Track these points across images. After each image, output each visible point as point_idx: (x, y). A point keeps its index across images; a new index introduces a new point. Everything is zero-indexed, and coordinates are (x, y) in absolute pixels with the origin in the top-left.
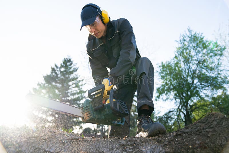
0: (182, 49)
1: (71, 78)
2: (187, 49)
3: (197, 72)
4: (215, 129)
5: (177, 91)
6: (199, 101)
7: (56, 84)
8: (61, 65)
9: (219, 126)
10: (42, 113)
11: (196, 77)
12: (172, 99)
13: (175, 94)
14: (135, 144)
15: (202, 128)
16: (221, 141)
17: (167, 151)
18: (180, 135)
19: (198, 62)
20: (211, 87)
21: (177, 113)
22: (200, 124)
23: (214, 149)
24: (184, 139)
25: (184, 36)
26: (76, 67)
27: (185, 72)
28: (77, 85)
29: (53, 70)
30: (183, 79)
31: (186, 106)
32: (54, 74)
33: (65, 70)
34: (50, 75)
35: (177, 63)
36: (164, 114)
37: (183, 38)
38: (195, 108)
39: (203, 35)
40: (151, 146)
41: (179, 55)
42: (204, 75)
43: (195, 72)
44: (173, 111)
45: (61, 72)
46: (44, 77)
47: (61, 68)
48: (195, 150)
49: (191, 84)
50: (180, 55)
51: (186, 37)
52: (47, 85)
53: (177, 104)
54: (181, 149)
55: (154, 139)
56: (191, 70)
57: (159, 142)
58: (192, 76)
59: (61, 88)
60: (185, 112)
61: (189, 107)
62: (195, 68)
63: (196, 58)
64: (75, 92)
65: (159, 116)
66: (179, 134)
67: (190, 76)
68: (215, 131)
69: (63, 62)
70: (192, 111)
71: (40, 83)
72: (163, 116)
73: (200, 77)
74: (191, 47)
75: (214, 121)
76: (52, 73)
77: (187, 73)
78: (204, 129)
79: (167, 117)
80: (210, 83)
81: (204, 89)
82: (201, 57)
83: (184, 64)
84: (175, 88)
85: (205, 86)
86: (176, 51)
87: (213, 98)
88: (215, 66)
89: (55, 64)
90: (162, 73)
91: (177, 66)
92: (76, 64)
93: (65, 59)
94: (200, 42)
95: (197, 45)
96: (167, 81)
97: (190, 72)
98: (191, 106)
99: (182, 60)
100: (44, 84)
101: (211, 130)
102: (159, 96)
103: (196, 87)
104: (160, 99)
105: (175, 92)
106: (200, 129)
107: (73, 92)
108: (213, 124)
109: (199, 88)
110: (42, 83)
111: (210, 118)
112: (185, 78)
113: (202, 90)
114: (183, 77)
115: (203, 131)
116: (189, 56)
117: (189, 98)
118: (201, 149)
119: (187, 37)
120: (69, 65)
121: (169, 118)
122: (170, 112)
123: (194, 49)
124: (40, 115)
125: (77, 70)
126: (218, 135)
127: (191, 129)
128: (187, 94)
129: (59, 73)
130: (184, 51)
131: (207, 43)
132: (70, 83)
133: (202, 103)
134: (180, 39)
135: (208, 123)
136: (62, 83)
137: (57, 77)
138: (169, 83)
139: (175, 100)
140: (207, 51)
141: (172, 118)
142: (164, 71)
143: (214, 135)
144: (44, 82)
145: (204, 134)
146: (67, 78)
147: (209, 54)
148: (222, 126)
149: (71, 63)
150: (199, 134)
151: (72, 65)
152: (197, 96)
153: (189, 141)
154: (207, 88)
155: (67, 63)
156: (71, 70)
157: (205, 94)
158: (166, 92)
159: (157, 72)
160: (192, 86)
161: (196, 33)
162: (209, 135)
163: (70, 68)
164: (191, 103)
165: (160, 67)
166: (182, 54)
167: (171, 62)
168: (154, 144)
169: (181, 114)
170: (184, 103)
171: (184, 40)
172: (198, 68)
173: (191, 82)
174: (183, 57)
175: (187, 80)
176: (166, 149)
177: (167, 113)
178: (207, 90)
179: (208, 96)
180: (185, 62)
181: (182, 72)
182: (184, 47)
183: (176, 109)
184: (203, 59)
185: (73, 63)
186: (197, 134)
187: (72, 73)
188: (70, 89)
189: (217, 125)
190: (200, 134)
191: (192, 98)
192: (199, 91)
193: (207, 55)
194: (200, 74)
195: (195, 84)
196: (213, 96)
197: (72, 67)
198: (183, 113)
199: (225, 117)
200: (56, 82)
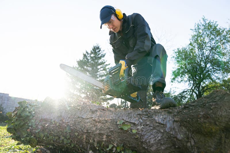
0: (197, 36)
1: (99, 62)
2: (201, 36)
3: (211, 57)
4: (217, 103)
5: (191, 74)
6: (210, 83)
7: (87, 68)
8: (91, 51)
9: (222, 101)
10: (77, 91)
11: (209, 62)
12: (187, 81)
13: (189, 77)
14: (150, 114)
15: (206, 102)
16: (222, 112)
17: (176, 120)
18: (188, 107)
19: (211, 48)
20: (222, 71)
21: (190, 93)
22: (205, 99)
23: (215, 119)
24: (190, 111)
25: (198, 25)
26: (104, 53)
27: (199, 57)
28: (104, 68)
29: (85, 55)
30: (197, 63)
31: (199, 88)
32: (85, 59)
33: (94, 56)
34: (82, 60)
35: (192, 49)
36: (179, 94)
37: (198, 27)
38: (206, 89)
39: (217, 23)
40: (163, 116)
41: (193, 42)
42: (217, 60)
43: (207, 57)
44: (187, 91)
45: (91, 57)
46: (77, 62)
47: (91, 54)
48: (199, 119)
49: (204, 68)
50: (195, 42)
51: (200, 26)
52: (80, 68)
53: (191, 85)
54: (187, 119)
55: (166, 111)
56: (205, 55)
57: (170, 113)
58: (205, 61)
59: (91, 71)
60: (197, 93)
61: (201, 88)
62: (209, 54)
63: (209, 45)
64: (103, 74)
65: (174, 95)
66: (186, 107)
67: (203, 61)
68: (217, 104)
69: (93, 49)
70: (204, 92)
71: (75, 67)
72: (178, 95)
73: (213, 62)
74: (205, 35)
75: (217, 96)
76: (84, 58)
77: (200, 58)
78: (208, 103)
79: (181, 97)
80: (221, 68)
81: (216, 73)
82: (214, 43)
83: (198, 50)
84: (189, 72)
85: (217, 69)
86: (191, 39)
87: (224, 81)
88: (227, 51)
89: (86, 51)
90: (178, 58)
91: (192, 52)
92: (104, 51)
93: (94, 47)
94: (213, 30)
95: (211, 33)
96: (182, 65)
97: (203, 57)
98: (203, 88)
99: (196, 46)
100: (78, 68)
101: (214, 104)
102: (175, 78)
103: (208, 71)
104: (176, 81)
105: (189, 75)
106: (205, 103)
107: (101, 74)
108: (216, 99)
109: (211, 72)
110: (76, 67)
111: (215, 94)
112: (199, 62)
113: (213, 74)
114: (196, 62)
115: (207, 104)
116: (203, 42)
117: (201, 80)
118: (204, 119)
119: (202, 26)
120: (98, 52)
121: (183, 97)
122: (184, 92)
123: (208, 37)
124: (75, 93)
125: (104, 56)
126: (219, 107)
127: (197, 103)
128: (200, 77)
129: (89, 58)
130: (199, 39)
131: (221, 31)
132: (99, 67)
133: (213, 85)
134: (195, 27)
135: (212, 98)
136: (92, 66)
137: (88, 62)
138: (184, 66)
139: (189, 82)
140: (220, 38)
141: (186, 97)
142: (179, 56)
143: (216, 107)
144: (77, 66)
145: (208, 107)
146: (97, 63)
147: (222, 40)
148: (224, 100)
149: (99, 50)
150: (203, 107)
151: (100, 52)
152: (209, 79)
153: (195, 112)
154: (218, 72)
155: (96, 50)
156: (99, 56)
157: (216, 77)
158: (181, 75)
159: (174, 57)
160: (205, 70)
161: (211, 22)
162: (212, 108)
163: (99, 54)
164: (203, 85)
165: (176, 52)
166: (196, 41)
167: (186, 48)
168: (165, 115)
169: (194, 93)
170: (197, 84)
171: (199, 29)
172: (211, 54)
173: (204, 66)
174: (197, 43)
175: (201, 65)
176: (175, 118)
177: (181, 93)
178: (218, 74)
179: (219, 79)
180: (199, 48)
181: (196, 57)
182: (199, 35)
183: (190, 90)
184: (216, 46)
185: (101, 50)
186: (202, 107)
187: (100, 58)
188: (99, 72)
189: (219, 99)
190: (205, 107)
191: (204, 81)
192: (211, 74)
193: (220, 42)
194: (213, 59)
195: (208, 68)
196: (224, 79)
197: (100, 53)
198: (195, 93)
199: (227, 93)
200: (87, 66)
